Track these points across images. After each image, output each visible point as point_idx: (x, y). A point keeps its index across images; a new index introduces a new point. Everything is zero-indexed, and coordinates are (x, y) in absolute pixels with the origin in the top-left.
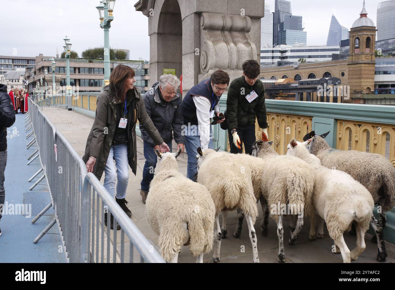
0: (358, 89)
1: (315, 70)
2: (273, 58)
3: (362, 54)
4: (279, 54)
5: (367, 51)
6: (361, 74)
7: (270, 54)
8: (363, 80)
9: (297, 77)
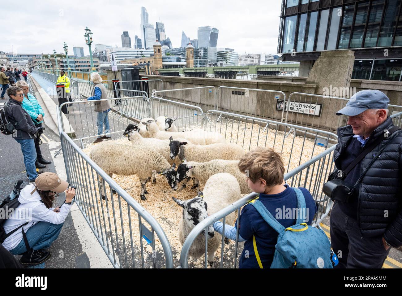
0: (157, 67)
1: (146, 60)
2: (138, 54)
3: (157, 55)
4: (140, 53)
5: (159, 54)
6: (157, 62)
7: (136, 53)
8: (158, 64)
9: (141, 62)
